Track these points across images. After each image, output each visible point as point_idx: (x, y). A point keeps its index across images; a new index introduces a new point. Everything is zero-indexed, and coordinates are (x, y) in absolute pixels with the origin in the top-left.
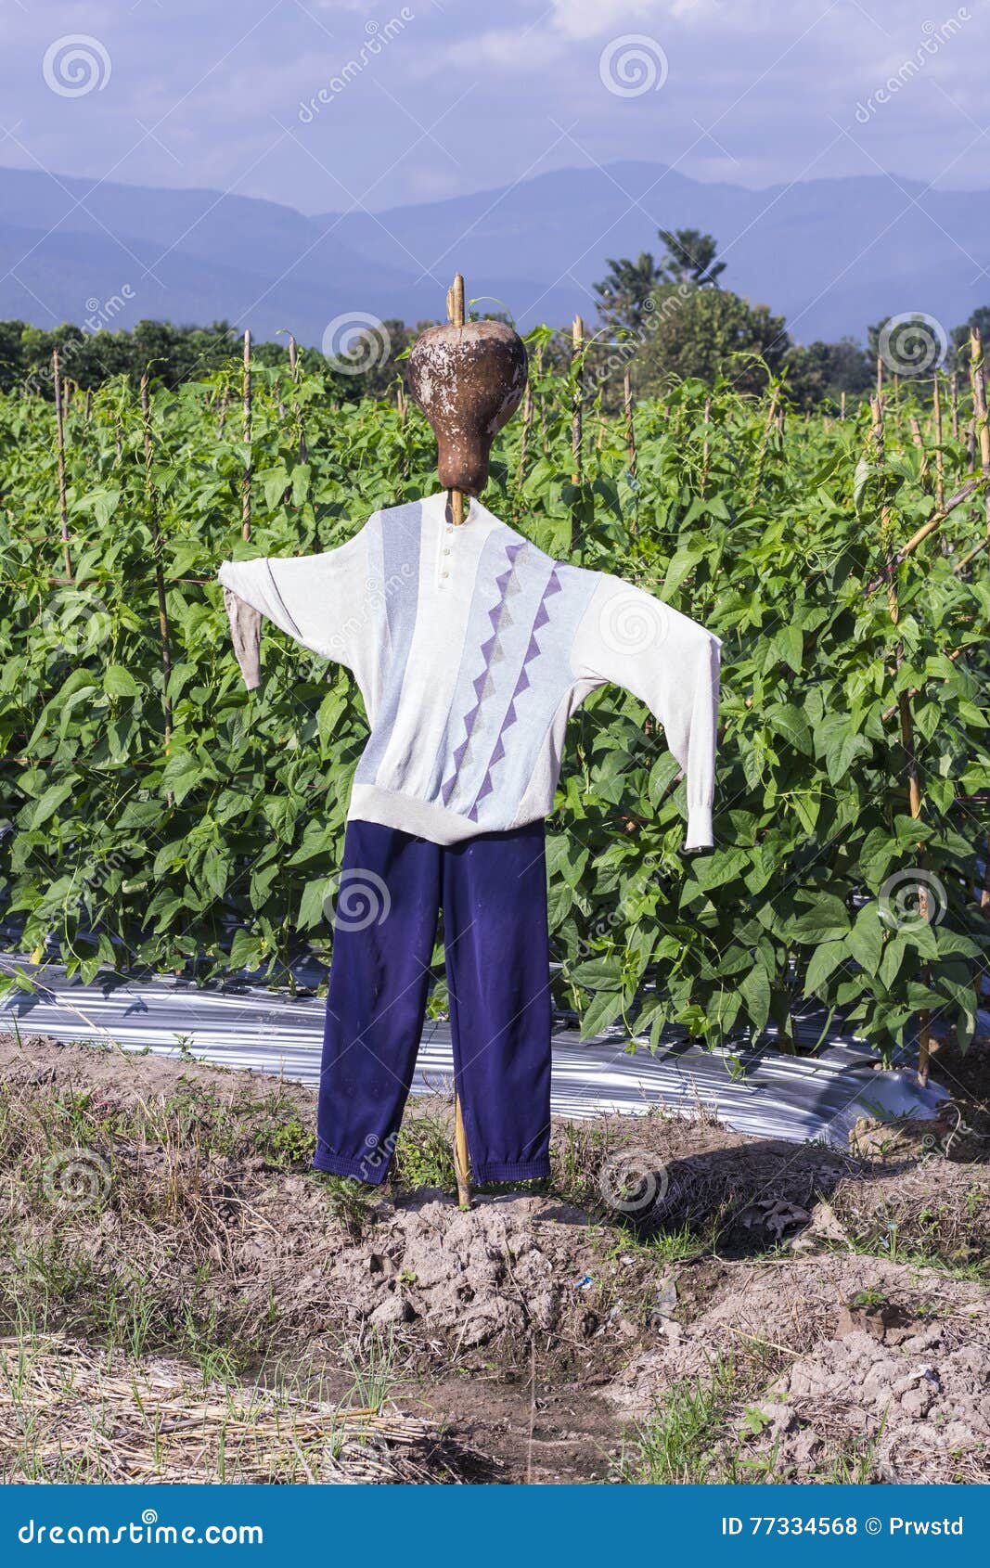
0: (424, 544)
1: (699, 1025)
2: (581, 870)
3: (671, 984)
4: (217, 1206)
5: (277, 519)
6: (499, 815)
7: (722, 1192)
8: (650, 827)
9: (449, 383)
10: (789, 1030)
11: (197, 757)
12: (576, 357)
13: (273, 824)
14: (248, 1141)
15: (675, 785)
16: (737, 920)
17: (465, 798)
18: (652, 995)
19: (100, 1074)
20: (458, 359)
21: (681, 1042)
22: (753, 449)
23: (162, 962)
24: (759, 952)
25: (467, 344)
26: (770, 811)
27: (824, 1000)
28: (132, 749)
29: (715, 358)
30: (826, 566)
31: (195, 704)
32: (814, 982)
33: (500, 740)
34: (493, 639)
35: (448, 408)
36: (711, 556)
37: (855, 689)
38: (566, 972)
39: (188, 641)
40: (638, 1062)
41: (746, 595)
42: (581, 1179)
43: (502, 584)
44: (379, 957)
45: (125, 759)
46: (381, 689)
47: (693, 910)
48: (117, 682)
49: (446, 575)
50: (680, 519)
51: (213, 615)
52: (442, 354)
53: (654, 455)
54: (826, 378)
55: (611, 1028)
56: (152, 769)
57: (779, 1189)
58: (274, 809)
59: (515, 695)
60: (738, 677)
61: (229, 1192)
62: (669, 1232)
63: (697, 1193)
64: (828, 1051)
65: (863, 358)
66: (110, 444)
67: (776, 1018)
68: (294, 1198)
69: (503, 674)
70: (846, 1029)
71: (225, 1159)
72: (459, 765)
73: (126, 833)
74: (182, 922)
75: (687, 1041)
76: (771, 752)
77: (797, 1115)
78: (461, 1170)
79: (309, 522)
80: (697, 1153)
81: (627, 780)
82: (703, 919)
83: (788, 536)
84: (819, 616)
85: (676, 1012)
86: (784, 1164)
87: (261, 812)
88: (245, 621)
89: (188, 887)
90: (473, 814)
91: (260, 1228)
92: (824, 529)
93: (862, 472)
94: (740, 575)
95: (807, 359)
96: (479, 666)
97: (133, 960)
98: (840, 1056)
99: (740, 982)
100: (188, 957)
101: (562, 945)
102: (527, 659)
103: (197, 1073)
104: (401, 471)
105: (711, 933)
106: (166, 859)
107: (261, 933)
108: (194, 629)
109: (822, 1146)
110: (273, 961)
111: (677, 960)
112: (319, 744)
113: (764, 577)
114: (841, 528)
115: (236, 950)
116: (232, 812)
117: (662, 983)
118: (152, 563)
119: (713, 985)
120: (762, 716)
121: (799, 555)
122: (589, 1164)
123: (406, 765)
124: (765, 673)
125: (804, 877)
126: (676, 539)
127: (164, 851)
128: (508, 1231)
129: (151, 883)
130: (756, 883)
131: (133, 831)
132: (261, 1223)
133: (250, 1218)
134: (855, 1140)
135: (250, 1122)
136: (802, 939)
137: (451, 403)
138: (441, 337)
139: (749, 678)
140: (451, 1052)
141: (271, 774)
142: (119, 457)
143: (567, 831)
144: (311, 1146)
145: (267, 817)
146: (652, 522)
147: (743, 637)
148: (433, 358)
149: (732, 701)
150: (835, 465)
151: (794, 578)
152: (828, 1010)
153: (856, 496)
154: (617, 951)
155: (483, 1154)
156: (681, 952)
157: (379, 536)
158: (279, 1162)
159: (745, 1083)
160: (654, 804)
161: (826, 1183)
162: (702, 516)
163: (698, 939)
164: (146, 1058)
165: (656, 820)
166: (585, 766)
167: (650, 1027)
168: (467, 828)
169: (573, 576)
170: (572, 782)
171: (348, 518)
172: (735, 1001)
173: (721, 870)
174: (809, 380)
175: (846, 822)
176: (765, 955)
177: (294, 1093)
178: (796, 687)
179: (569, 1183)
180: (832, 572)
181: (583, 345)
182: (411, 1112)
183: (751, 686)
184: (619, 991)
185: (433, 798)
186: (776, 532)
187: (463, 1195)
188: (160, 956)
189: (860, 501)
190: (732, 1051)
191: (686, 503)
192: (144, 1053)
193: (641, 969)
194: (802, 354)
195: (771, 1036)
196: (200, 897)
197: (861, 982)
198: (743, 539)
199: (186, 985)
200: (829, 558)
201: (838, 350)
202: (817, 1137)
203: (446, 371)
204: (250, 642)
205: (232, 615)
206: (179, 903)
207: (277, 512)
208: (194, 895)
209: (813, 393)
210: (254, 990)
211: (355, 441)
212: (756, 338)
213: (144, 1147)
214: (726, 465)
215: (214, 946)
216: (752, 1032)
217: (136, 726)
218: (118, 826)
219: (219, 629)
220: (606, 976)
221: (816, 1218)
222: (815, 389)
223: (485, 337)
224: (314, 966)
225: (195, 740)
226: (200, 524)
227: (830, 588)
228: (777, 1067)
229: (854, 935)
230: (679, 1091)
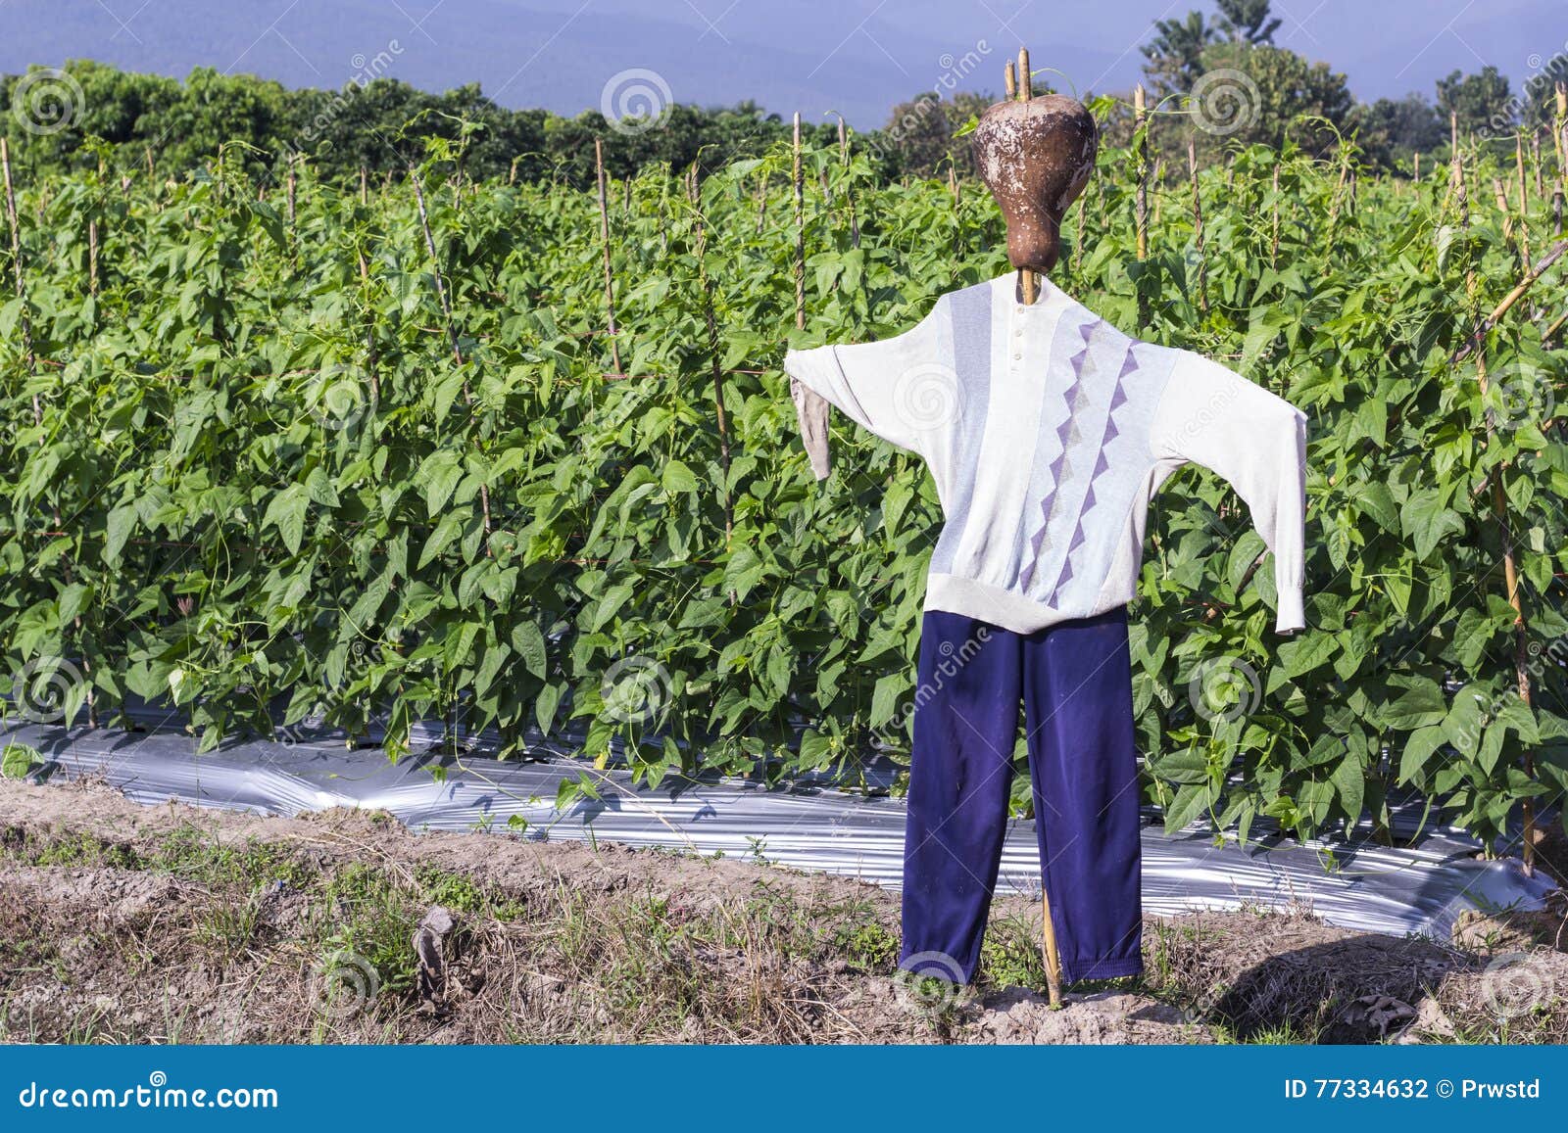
0: (995, 325)
1: (1290, 817)
2: (1162, 659)
3: (1260, 774)
4: (801, 1009)
5: (830, 306)
6: (1080, 602)
7: (1321, 988)
8: (1233, 613)
9: (1016, 160)
10: (1384, 820)
11: (759, 554)
12: (1139, 126)
13: (837, 619)
14: (829, 943)
15: (1255, 567)
16: (1328, 707)
17: (1045, 584)
18: (1239, 787)
19: (675, 879)
20: (1025, 135)
21: (1272, 835)
22: (1325, 216)
23: (728, 765)
24: (1350, 740)
25: (1034, 119)
26: (1358, 592)
27: (1421, 786)
28: (693, 546)
29: (1272, 120)
30: (1410, 336)
31: (756, 498)
32: (1410, 767)
33: (1079, 524)
34: (1069, 421)
35: (1016, 185)
36: (1289, 329)
37: (1443, 462)
38: (1149, 766)
39: (745, 433)
40: (1230, 856)
41: (1326, 369)
42: (1173, 977)
43: (1077, 365)
44: (959, 752)
45: (685, 557)
46: (954, 475)
47: (1280, 698)
48: (676, 478)
49: (1018, 357)
50: (1250, 293)
51: (772, 407)
52: (1009, 130)
53: (1221, 226)
54: (1393, 137)
55: (1198, 823)
56: (715, 566)
57: (1381, 984)
58: (838, 604)
59: (1094, 477)
60: (1320, 454)
61: (812, 995)
62: (1268, 1029)
63: (1295, 990)
64: (1426, 842)
65: (1431, 115)
66: (652, 234)
67: (1370, 809)
68: (879, 1000)
69: (1081, 457)
70: (1444, 818)
71: (806, 963)
72: (1037, 552)
73: (689, 633)
74: (748, 723)
75: (1277, 834)
76: (1356, 532)
77: (1396, 908)
78: (1052, 968)
79: (862, 308)
80: (1294, 948)
81: (1206, 564)
82: (1291, 707)
83: (1368, 306)
84: (1403, 389)
85: (1265, 804)
86: (1384, 957)
87: (824, 608)
88: (813, 410)
89: (753, 687)
90: (1053, 601)
91: (846, 1031)
92: (1406, 297)
93: (1444, 238)
94: (1319, 349)
95: (1371, 119)
96: (1055, 448)
97: (699, 764)
98: (1441, 847)
99: (1331, 772)
100: (756, 759)
101: (1143, 737)
102: (1105, 441)
103: (772, 877)
104: (956, 251)
105: (1297, 720)
106: (730, 658)
107: (829, 732)
108: (752, 423)
109: (1424, 940)
110: (843, 761)
111: (1265, 749)
112: (884, 536)
113: (1346, 349)
114: (1425, 296)
115: (804, 750)
116: (797, 607)
117: (1250, 774)
118: (707, 355)
119: (1303, 775)
120: (1346, 493)
121: (1381, 327)
122: (1181, 961)
123: (982, 553)
124: (1348, 448)
125: (1394, 662)
126: (1247, 313)
127: (727, 649)
128: (1102, 1029)
129: (715, 684)
130: (1347, 668)
131: (696, 630)
132: (847, 1026)
133: (835, 1021)
134: (1459, 933)
135: (828, 925)
136: (1396, 725)
137: (1019, 180)
138: (1007, 114)
139: (1332, 455)
140: (1037, 850)
141: (834, 568)
142: (664, 247)
143: (1145, 619)
144: (892, 949)
145: (831, 613)
146: (1221, 297)
147: (1322, 413)
148: (1000, 135)
149: (1315, 479)
150: (1416, 231)
151: (1377, 349)
152: (1425, 799)
153: (1440, 261)
154: (1202, 742)
155: (1073, 952)
156: (1268, 743)
157: (948, 318)
158: (861, 964)
159: (1340, 877)
160: (1235, 588)
161: (1430, 976)
162: (1274, 288)
163: (1286, 728)
164: (720, 862)
165: (1238, 606)
166: (1162, 551)
167: (1238, 820)
168: (1047, 616)
169: (1150, 354)
170: (1150, 569)
171: (904, 302)
172: (1327, 791)
173: (1308, 655)
174: (1375, 140)
175: (1438, 602)
176: (1357, 742)
177: (872, 895)
178: (1381, 463)
179: (1160, 981)
180: (1416, 342)
181: (1146, 115)
182: (996, 913)
183: (1334, 464)
184: (1205, 784)
185: (1011, 586)
186: (1356, 301)
187: (1053, 994)
188: (728, 759)
189: (1445, 267)
190: (1325, 844)
191: (1255, 276)
192: (718, 857)
193: (1227, 760)
194: (1366, 113)
195: (1366, 829)
196: (765, 697)
197: (1459, 770)
198: (1322, 312)
199: (754, 788)
200: (1413, 327)
201: (1404, 107)
202: (1419, 929)
203: (1013, 148)
204: (818, 431)
205: (800, 404)
206: (745, 703)
207: (829, 297)
208: (760, 694)
209: (1378, 154)
210: (825, 792)
211: (906, 224)
212: (1316, 97)
213: (724, 951)
214: (1295, 234)
215: (783, 746)
216: (1346, 824)
217: (696, 522)
218: (680, 626)
219: (778, 420)
220: (1191, 768)
221: (1422, 1013)
222: (1380, 149)
223: (1053, 111)
224: (885, 765)
225: (757, 535)
226: (751, 312)
227: (1415, 359)
228: (1373, 860)
229: (1450, 719)
230: (1272, 885)
